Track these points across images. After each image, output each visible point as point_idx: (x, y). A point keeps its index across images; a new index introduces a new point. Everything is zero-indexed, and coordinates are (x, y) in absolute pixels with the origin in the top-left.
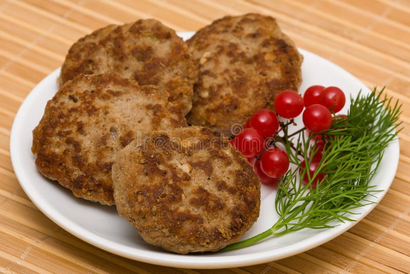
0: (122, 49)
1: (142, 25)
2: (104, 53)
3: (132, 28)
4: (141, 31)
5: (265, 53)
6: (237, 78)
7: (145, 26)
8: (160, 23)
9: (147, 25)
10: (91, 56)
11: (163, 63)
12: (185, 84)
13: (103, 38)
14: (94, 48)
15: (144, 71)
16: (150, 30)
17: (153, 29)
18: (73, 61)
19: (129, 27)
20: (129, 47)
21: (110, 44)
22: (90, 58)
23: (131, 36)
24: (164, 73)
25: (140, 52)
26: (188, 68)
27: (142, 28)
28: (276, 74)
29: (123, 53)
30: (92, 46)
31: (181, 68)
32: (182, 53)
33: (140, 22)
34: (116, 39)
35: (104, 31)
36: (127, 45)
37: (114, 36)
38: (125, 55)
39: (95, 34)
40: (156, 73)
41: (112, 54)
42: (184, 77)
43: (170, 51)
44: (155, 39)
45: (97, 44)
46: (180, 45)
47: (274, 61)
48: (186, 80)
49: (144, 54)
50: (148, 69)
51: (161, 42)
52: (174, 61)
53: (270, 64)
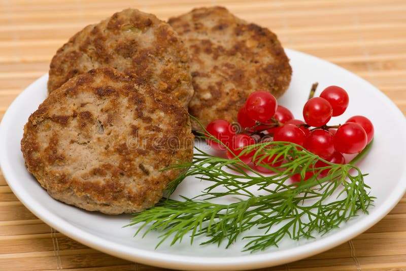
0: (104, 50)
1: (119, 19)
2: (87, 59)
3: (109, 24)
4: (119, 26)
5: (244, 41)
6: (232, 72)
7: (122, 19)
8: (138, 11)
9: (125, 17)
10: (75, 65)
11: (151, 54)
12: (180, 69)
13: (82, 43)
14: (75, 57)
15: (134, 67)
16: (129, 22)
17: (131, 20)
18: (57, 75)
19: (106, 25)
20: (111, 46)
21: (91, 48)
22: (74, 68)
23: (111, 33)
24: (155, 64)
25: (125, 48)
26: (179, 52)
27: (120, 23)
28: (267, 59)
29: (107, 55)
30: (72, 55)
31: (172, 54)
32: (169, 37)
33: (116, 16)
34: (95, 41)
35: (82, 35)
36: (109, 44)
37: (93, 38)
38: (110, 55)
39: (73, 41)
40: (147, 66)
41: (96, 58)
42: (177, 63)
43: (156, 40)
44: (137, 30)
45: (77, 51)
46: (164, 30)
47: (258, 47)
48: (180, 65)
49: (128, 49)
50: (138, 64)
51: (143, 32)
52: (162, 49)
53: (256, 50)
